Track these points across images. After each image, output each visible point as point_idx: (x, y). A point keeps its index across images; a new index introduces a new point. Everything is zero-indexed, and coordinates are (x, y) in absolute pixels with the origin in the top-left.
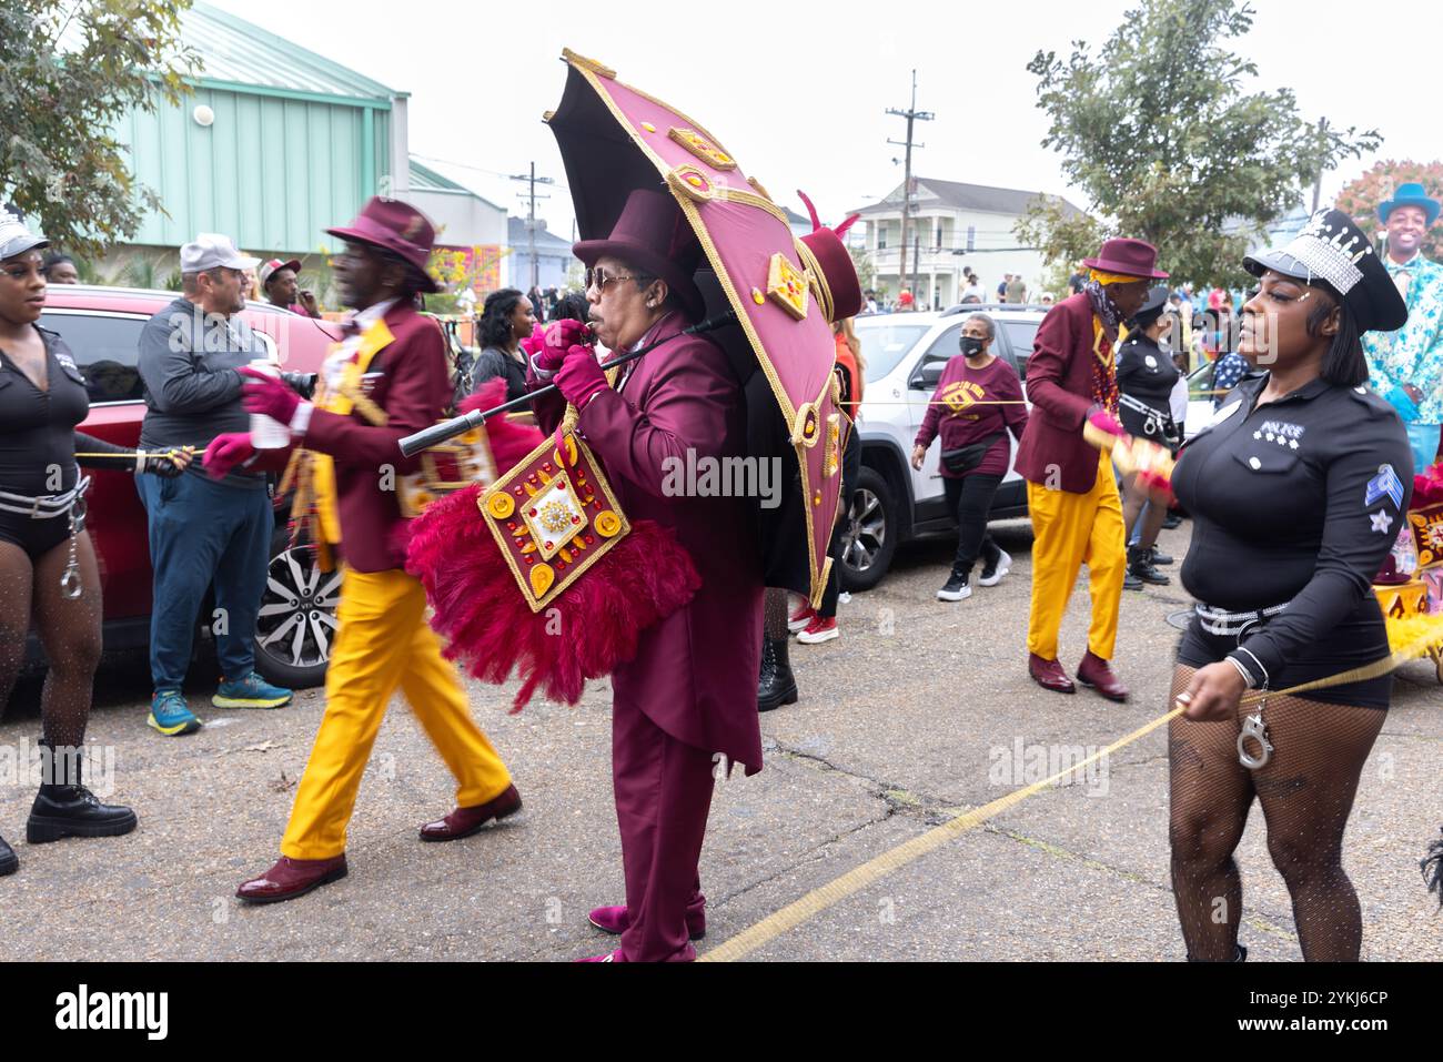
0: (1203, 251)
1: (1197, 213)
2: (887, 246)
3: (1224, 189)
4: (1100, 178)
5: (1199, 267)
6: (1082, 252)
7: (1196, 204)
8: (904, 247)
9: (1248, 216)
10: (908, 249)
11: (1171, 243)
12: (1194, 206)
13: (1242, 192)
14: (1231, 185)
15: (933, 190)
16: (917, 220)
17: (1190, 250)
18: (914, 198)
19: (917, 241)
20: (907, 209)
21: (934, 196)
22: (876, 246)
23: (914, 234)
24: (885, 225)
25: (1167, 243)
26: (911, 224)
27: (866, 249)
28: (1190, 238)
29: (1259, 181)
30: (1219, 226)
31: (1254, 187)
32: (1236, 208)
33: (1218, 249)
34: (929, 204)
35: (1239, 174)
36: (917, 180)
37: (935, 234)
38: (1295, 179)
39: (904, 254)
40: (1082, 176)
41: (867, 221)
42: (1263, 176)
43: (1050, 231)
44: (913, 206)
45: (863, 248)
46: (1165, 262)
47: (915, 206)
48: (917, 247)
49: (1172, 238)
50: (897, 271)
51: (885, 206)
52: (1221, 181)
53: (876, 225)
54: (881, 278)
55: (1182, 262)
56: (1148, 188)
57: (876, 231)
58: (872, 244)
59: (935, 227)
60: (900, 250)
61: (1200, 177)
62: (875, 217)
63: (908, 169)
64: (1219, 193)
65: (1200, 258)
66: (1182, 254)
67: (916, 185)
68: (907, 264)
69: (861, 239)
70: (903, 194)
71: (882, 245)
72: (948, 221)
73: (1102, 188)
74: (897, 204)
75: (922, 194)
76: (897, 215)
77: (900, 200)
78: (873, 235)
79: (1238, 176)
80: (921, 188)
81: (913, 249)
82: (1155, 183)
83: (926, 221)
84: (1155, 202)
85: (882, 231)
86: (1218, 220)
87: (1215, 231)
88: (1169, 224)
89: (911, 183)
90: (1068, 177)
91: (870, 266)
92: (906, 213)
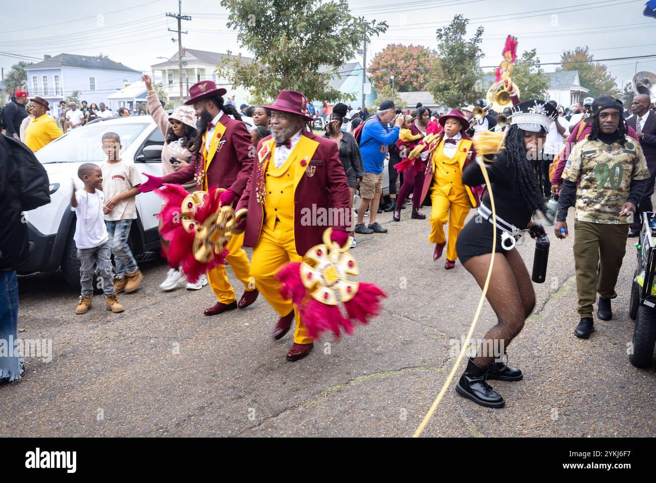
0: (310, 81)
1: (306, 62)
2: (173, 82)
3: (318, 50)
4: (257, 43)
5: (308, 89)
6: (251, 82)
7: (305, 57)
8: (181, 83)
9: (330, 63)
10: (183, 84)
11: (294, 77)
12: (304, 58)
13: (326, 51)
14: (321, 47)
15: (194, 55)
16: (187, 70)
17: (303, 81)
18: (184, 59)
19: (187, 80)
20: (181, 64)
21: (196, 58)
22: (168, 83)
23: (186, 76)
24: (172, 72)
25: (292, 77)
26: (184, 72)
27: (163, 84)
28: (303, 75)
29: (334, 45)
30: (317, 69)
31: (331, 48)
32: (324, 60)
33: (317, 80)
34: (192, 61)
35: (324, 42)
36: (185, 50)
37: (196, 77)
38: (350, 45)
39: (181, 86)
40: (248, 42)
41: (162, 70)
42: (336, 43)
43: (234, 71)
44: (184, 62)
45: (161, 84)
46: (292, 87)
47: (185, 63)
48: (188, 83)
49: (294, 75)
50: (179, 95)
51: (170, 62)
52: (316, 46)
53: (167, 72)
54: (171, 98)
55: (299, 87)
56: (280, 48)
57: (167, 75)
58: (166, 82)
59: (196, 72)
60: (179, 84)
61: (306, 44)
62: (166, 68)
63: (180, 44)
64: (315, 51)
65: (308, 85)
66: (299, 83)
67: (185, 53)
68: (183, 91)
69: (160, 79)
70: (178, 56)
71: (171, 82)
72: (202, 70)
73: (258, 49)
74: (176, 62)
75: (188, 57)
76: (177, 67)
77: (177, 60)
78: (165, 77)
79: (324, 43)
80: (187, 53)
81: (186, 84)
82: (283, 45)
83: (191, 70)
84: (284, 56)
85: (170, 75)
86: (316, 66)
87: (315, 71)
88: (293, 67)
89: (182, 51)
90: (240, 43)
91: (163, 92)
92: (181, 66)
